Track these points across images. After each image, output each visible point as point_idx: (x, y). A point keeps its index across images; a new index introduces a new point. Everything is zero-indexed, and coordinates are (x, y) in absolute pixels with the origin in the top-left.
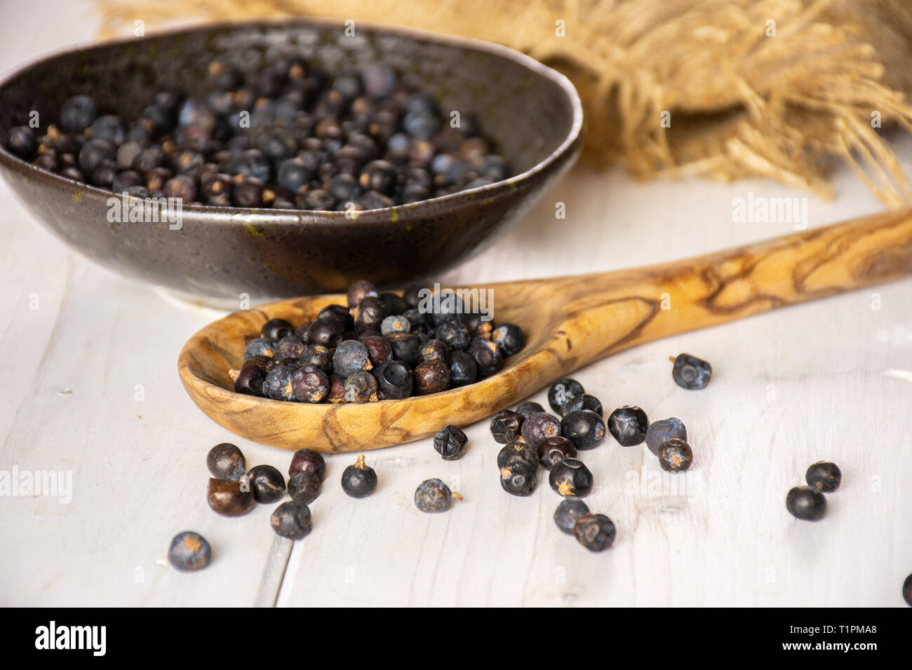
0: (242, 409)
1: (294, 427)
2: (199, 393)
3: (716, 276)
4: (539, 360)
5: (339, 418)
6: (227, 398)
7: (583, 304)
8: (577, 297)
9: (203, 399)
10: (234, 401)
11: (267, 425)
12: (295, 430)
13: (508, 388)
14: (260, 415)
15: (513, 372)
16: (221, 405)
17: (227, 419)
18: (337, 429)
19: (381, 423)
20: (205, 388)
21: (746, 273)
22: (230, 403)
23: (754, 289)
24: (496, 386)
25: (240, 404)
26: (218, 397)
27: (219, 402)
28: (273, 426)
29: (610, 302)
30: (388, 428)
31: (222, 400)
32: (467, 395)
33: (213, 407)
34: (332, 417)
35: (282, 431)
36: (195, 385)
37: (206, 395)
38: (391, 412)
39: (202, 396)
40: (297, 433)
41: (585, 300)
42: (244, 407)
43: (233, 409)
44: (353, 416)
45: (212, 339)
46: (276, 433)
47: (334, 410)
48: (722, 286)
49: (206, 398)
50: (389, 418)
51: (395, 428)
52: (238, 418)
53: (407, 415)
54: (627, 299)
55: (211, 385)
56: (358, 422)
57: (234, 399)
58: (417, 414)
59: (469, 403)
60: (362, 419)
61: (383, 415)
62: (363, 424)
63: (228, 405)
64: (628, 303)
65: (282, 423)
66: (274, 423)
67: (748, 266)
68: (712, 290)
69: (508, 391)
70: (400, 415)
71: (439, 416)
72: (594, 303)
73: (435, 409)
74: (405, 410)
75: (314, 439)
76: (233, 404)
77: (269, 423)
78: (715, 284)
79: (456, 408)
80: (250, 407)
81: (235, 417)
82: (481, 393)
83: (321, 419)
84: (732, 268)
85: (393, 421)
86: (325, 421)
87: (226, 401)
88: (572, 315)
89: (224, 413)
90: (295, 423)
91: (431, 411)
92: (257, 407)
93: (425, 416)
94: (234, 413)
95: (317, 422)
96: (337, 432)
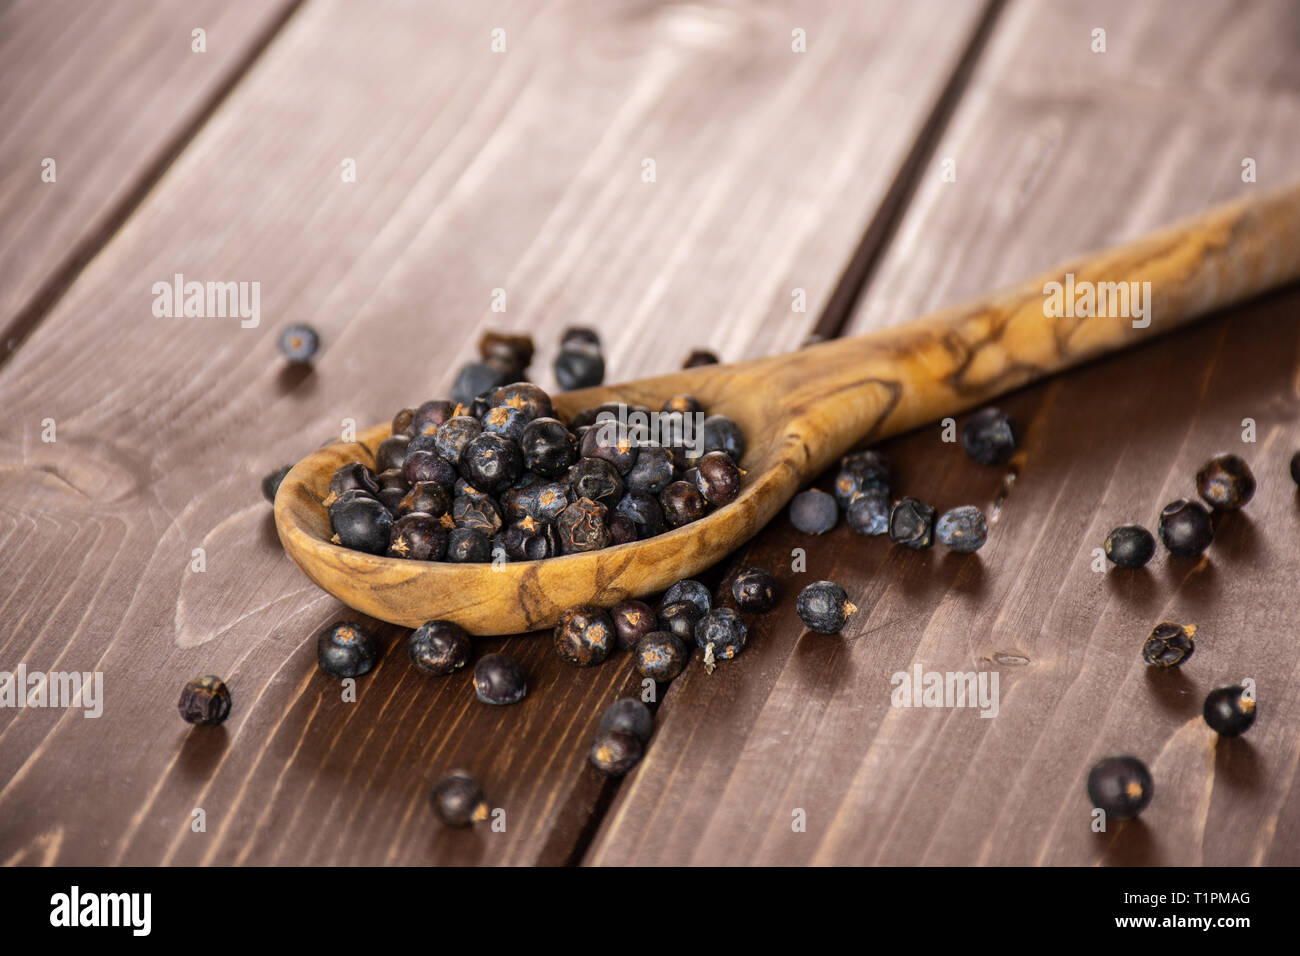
0: (400, 579)
1: (478, 600)
2: (327, 563)
3: (962, 342)
4: (778, 477)
5: (542, 580)
6: (377, 565)
7: (807, 394)
8: (793, 385)
9: (334, 571)
10: (388, 569)
11: (438, 600)
12: (480, 603)
13: (747, 520)
14: (428, 586)
15: (752, 496)
16: (367, 578)
17: (375, 596)
18: (539, 597)
19: (597, 583)
20: (337, 555)
21: (996, 334)
22: (381, 572)
23: (1009, 357)
24: (734, 517)
25: (398, 572)
26: (362, 567)
27: (364, 573)
28: (447, 600)
29: (841, 389)
30: (605, 590)
31: (368, 569)
32: (703, 532)
33: (351, 581)
34: (532, 580)
35: (459, 606)
36: (320, 552)
37: (342, 566)
38: (610, 566)
39: (335, 567)
40: (482, 607)
41: (804, 389)
42: (404, 576)
43: (387, 581)
44: (560, 576)
46: (450, 610)
47: (534, 569)
48: (971, 355)
49: (341, 570)
50: (607, 575)
51: (614, 589)
52: (394, 595)
53: (630, 568)
54: (861, 383)
55: (345, 549)
56: (568, 584)
57: (387, 566)
58: (642, 566)
59: (704, 545)
60: (572, 579)
61: (600, 570)
62: (573, 586)
63: (379, 576)
64: (864, 389)
65: (461, 595)
66: (449, 596)
67: (997, 324)
68: (960, 361)
69: (748, 524)
70: (621, 569)
71: (668, 567)
72: (821, 392)
73: (665, 558)
74: (628, 561)
75: (505, 614)
76: (386, 573)
77: (441, 597)
78: (962, 353)
79: (690, 553)
80: (413, 576)
81: (389, 593)
82: (718, 530)
83: (517, 585)
84: (978, 330)
85: (611, 579)
86: (523, 587)
87: (374, 572)
88: (797, 411)
89: (372, 588)
90: (480, 594)
91: (659, 560)
92: (424, 574)
93: (653, 568)
94: (388, 586)
95: (512, 589)
96: (537, 602)
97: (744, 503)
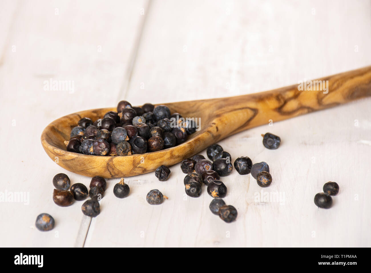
0: (70, 158)
1: (94, 167)
2: (51, 152)
3: (283, 98)
4: (204, 136)
5: (114, 163)
6: (64, 154)
7: (223, 110)
8: (220, 107)
10: (67, 155)
11: (81, 166)
12: (94, 168)
13: (190, 149)
14: (78, 161)
15: (192, 141)
17: (64, 163)
18: (113, 167)
19: (133, 165)
20: (53, 149)
21: (296, 96)
22: (65, 156)
23: (300, 104)
24: (185, 148)
25: (69, 156)
26: (59, 153)
27: (60, 156)
28: (84, 166)
29: (235, 110)
30: (136, 167)
31: (61, 154)
32: (172, 152)
34: (111, 162)
35: (88, 168)
36: (49, 148)
37: (54, 153)
38: (138, 160)
39: (52, 153)
40: (95, 169)
41: (223, 109)
42: (71, 157)
43: (66, 159)
44: (120, 162)
45: (56, 127)
46: (85, 169)
47: (112, 159)
48: (285, 102)
49: (54, 154)
50: (137, 162)
51: (139, 167)
52: (69, 163)
53: (145, 161)
54: (243, 108)
55: (56, 148)
56: (123, 164)
57: (66, 154)
58: (149, 161)
59: (172, 155)
60: (124, 163)
61: (134, 161)
62: (125, 165)
63: (64, 157)
64: (243, 110)
65: (89, 165)
66: (85, 165)
67: (297, 93)
68: (281, 104)
69: (190, 150)
70: (141, 161)
71: (159, 162)
72: (228, 110)
73: (157, 159)
75: (103, 172)
77: (82, 165)
78: (282, 101)
79: (167, 158)
80: (74, 158)
81: (67, 162)
82: (178, 151)
83: (106, 163)
84: (290, 94)
85: (138, 164)
86: (108, 164)
87: (63, 155)
88: (218, 116)
89: (62, 160)
90: (94, 165)
91: (155, 159)
92: (77, 158)
93: (153, 162)
94: (67, 160)
95: (104, 164)
96: (113, 169)
97: (189, 143)
